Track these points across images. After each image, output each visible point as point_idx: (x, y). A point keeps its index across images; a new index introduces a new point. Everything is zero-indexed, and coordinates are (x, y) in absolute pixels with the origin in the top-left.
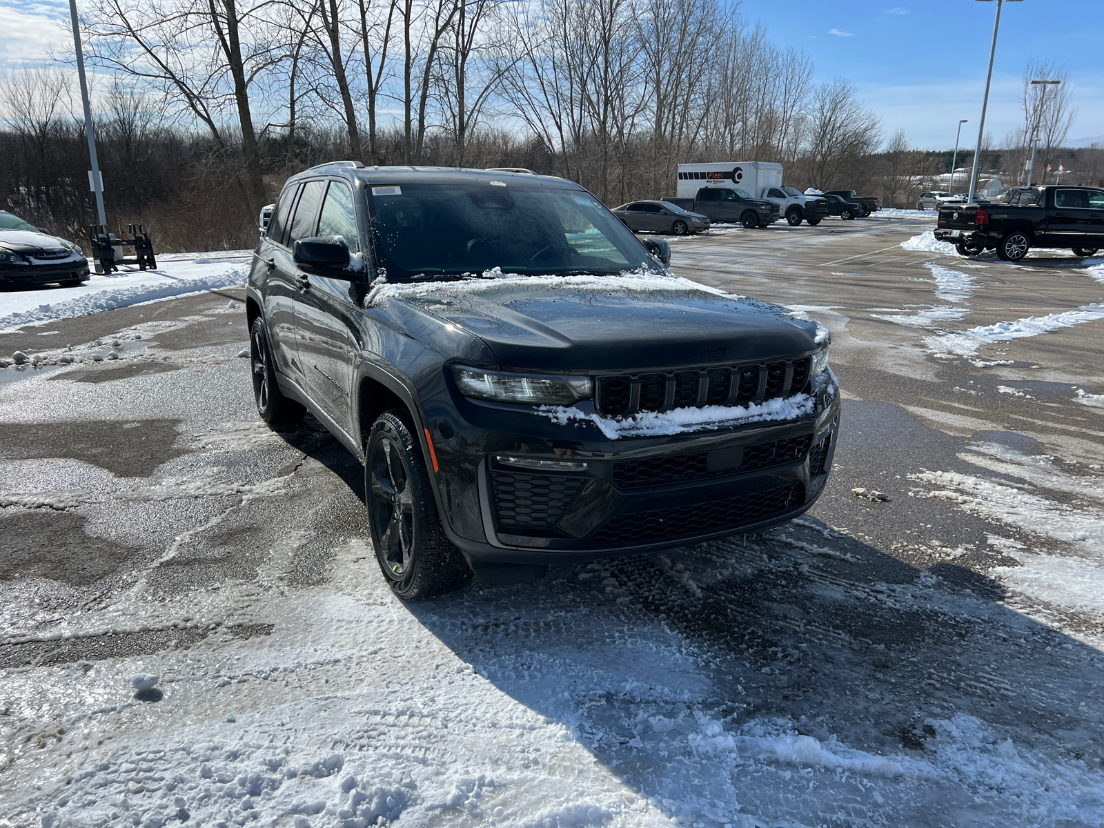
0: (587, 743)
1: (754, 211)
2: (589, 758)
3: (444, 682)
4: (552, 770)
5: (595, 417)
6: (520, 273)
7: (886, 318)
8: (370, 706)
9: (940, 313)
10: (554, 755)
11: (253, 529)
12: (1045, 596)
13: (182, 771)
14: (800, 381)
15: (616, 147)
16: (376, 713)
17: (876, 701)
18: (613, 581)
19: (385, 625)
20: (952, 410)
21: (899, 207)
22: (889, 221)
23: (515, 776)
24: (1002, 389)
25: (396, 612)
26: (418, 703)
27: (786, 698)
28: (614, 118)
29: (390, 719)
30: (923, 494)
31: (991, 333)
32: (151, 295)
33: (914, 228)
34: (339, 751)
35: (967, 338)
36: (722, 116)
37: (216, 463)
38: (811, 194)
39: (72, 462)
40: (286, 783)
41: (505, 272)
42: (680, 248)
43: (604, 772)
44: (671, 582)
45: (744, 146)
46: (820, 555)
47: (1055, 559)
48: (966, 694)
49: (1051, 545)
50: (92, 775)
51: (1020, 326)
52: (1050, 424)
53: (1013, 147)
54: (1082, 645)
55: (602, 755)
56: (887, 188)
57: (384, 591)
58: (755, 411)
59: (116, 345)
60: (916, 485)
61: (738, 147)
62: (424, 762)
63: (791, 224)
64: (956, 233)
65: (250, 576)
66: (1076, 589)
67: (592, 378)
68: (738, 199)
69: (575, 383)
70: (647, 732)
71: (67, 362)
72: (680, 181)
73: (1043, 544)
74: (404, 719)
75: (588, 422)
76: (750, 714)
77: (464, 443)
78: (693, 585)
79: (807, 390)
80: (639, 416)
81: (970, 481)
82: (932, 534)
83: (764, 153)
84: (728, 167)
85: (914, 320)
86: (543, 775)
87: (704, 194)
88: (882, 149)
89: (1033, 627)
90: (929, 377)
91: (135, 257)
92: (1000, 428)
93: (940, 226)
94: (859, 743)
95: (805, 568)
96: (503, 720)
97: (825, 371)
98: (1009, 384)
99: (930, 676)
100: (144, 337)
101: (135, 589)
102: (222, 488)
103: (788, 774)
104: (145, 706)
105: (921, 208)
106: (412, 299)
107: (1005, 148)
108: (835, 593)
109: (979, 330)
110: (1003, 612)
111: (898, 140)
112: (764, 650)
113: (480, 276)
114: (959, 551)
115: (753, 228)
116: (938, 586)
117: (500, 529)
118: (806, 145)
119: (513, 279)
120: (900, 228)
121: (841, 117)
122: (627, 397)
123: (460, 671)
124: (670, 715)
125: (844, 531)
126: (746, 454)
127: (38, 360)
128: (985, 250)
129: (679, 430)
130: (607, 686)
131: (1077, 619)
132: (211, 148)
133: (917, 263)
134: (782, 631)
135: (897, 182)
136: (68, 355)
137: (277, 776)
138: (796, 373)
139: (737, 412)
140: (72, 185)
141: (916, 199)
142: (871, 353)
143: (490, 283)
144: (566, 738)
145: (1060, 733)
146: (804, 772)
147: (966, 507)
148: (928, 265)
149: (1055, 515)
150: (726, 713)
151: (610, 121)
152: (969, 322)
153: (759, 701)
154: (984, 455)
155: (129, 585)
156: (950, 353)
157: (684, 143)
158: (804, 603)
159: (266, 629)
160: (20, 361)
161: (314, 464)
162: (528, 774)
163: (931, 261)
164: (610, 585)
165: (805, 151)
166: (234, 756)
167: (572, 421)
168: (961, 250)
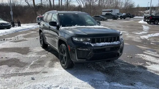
0: (90, 84)
1: (115, 17)
2: (90, 86)
3: (71, 78)
4: (86, 87)
5: (91, 43)
6: (80, 25)
7: (135, 33)
8: (62, 80)
9: (143, 32)
10: (86, 85)
11: (43, 61)
12: (153, 69)
13: (39, 87)
14: (118, 39)
15: (92, 7)
16: (63, 81)
17: (128, 81)
18: (93, 67)
19: (62, 72)
20: (143, 46)
21: (139, 16)
22: (137, 18)
23: (81, 87)
24: (151, 43)
25: (64, 70)
26: (68, 80)
27: (116, 80)
28: (92, 2)
29: (65, 82)
30: (137, 57)
31: (151, 35)
32: (21, 30)
33: (140, 19)
34: (59, 85)
35: (147, 36)
36: (109, 2)
37: (36, 53)
38: (124, 14)
39: (16, 53)
40: (52, 88)
41: (78, 25)
42: (103, 23)
43: (92, 87)
44: (101, 67)
45: (113, 7)
46: (122, 64)
47: (155, 65)
48: (140, 80)
49: (155, 63)
50: (28, 87)
51: (156, 34)
52: (158, 48)
53: (157, 6)
54: (157, 75)
55: (92, 86)
56: (137, 13)
57: (62, 68)
58: (112, 43)
59: (18, 37)
60: (137, 56)
61: (112, 7)
62: (69, 86)
63: (121, 19)
64: (147, 20)
65: (43, 66)
66: (157, 68)
67: (90, 38)
68: (112, 15)
69: (88, 39)
70: (98, 83)
71: (11, 40)
72: (103, 12)
73: (154, 63)
74: (66, 82)
75: (90, 44)
76: (111, 82)
77: (73, 48)
78: (104, 68)
79: (119, 41)
80: (96, 43)
81: (144, 55)
82: (138, 62)
83: (116, 8)
84: (110, 10)
85: (139, 34)
86: (85, 87)
87: (106, 14)
88: (136, 7)
89: (150, 73)
90: (140, 41)
91: (17, 25)
92: (150, 48)
93: (144, 19)
94: (125, 85)
95: (120, 66)
96: (79, 82)
97: (122, 38)
98: (152, 42)
99: (135, 78)
100: (21, 36)
101: (28, 68)
102: (37, 56)
103: (116, 88)
104: (33, 80)
105: (142, 16)
106: (66, 29)
107: (156, 6)
108: (124, 69)
109: (149, 35)
110: (147, 71)
111: (138, 5)
112: (113, 75)
113: (74, 26)
114: (142, 64)
115: (114, 20)
116: (138, 68)
117: (78, 58)
118: (123, 6)
119: (79, 26)
120: (138, 19)
121: (129, 2)
122: (95, 41)
123: (73, 77)
124: (101, 81)
125: (126, 61)
126: (111, 49)
127: (7, 39)
128: (152, 23)
129: (102, 45)
130: (92, 79)
131: (157, 72)
132: (28, 8)
133: (141, 25)
134: (116, 73)
135: (138, 12)
136: (11, 39)
137: (51, 87)
138: (117, 38)
139: (109, 43)
140: (5, 13)
141: (141, 15)
142: (132, 38)
143: (76, 27)
144: (87, 84)
145: (152, 84)
146: (118, 88)
147: (143, 59)
148: (142, 25)
149: (156, 60)
150: (108, 82)
151: (91, 3)
152: (148, 34)
153: (112, 80)
154: (147, 52)
155: (27, 67)
156: (144, 38)
157: (103, 6)
158: (119, 70)
159: (47, 72)
160: (4, 39)
161: (50, 53)
162: (83, 87)
163: (143, 25)
164: (93, 68)
165: (123, 7)
166: (45, 85)
167: (88, 44)
168: (148, 23)
